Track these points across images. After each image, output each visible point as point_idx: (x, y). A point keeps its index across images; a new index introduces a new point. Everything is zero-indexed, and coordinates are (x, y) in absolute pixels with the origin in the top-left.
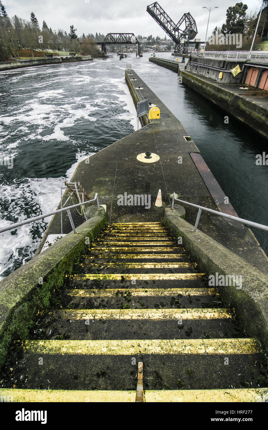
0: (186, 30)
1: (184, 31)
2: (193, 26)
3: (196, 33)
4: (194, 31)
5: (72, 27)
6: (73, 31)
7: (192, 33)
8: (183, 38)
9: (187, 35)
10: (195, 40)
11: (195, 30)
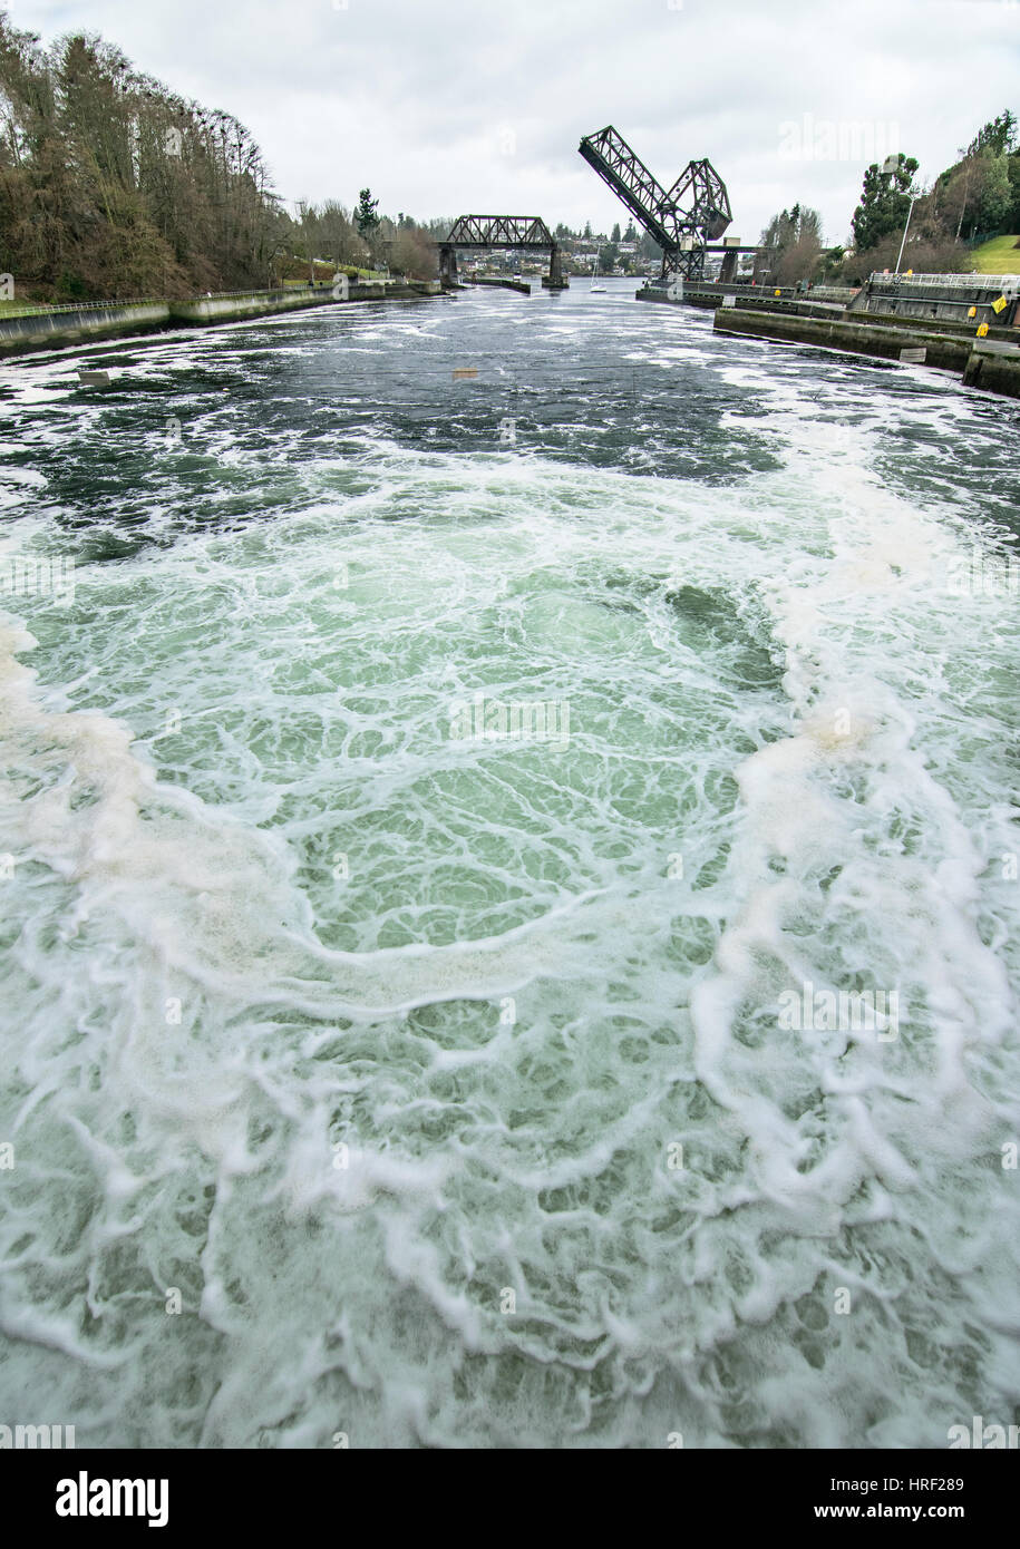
0: (695, 209)
1: (689, 214)
2: (716, 201)
3: (727, 220)
4: (722, 216)
5: (365, 195)
6: (366, 208)
7: (714, 219)
8: (689, 234)
9: (700, 225)
10: (725, 240)
11: (724, 211)
